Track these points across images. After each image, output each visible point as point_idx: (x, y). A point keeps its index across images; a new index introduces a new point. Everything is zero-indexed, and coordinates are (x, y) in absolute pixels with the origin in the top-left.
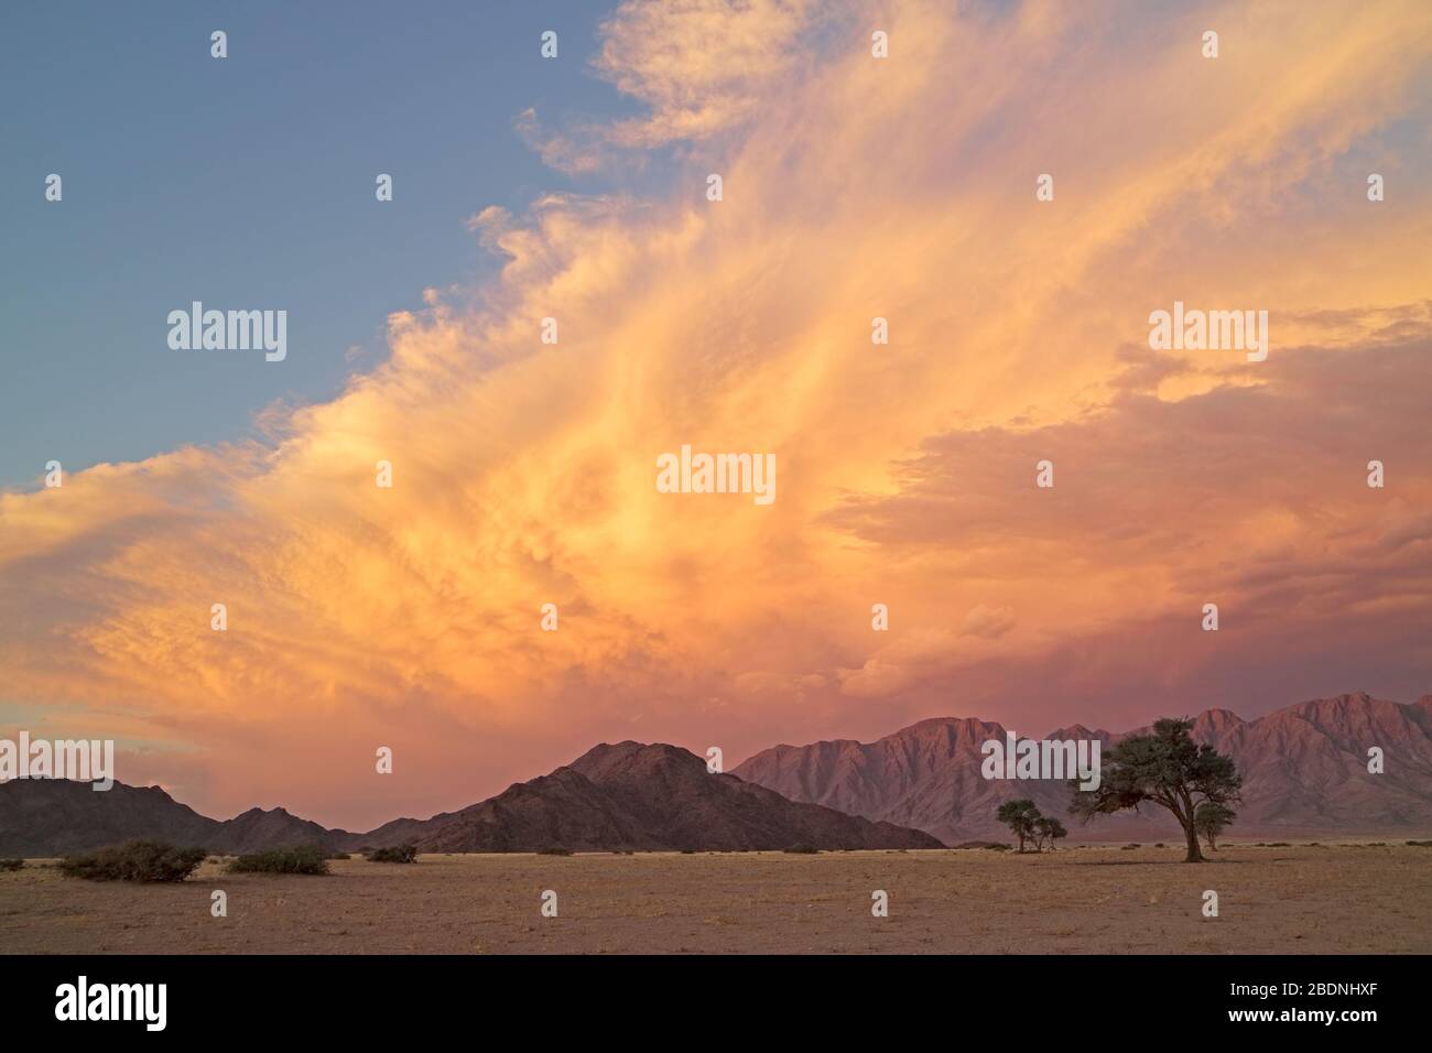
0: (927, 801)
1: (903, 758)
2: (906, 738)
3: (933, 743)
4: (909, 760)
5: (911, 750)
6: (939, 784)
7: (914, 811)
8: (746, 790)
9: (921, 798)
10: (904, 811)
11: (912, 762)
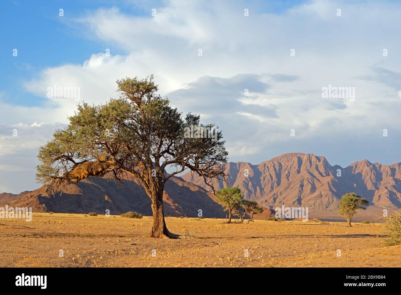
0: (284, 195)
1: (273, 174)
2: (276, 163)
3: (289, 166)
4: (276, 174)
5: (277, 169)
6: (291, 187)
7: (277, 200)
8: (186, 185)
9: (281, 193)
10: (272, 200)
11: (279, 176)
